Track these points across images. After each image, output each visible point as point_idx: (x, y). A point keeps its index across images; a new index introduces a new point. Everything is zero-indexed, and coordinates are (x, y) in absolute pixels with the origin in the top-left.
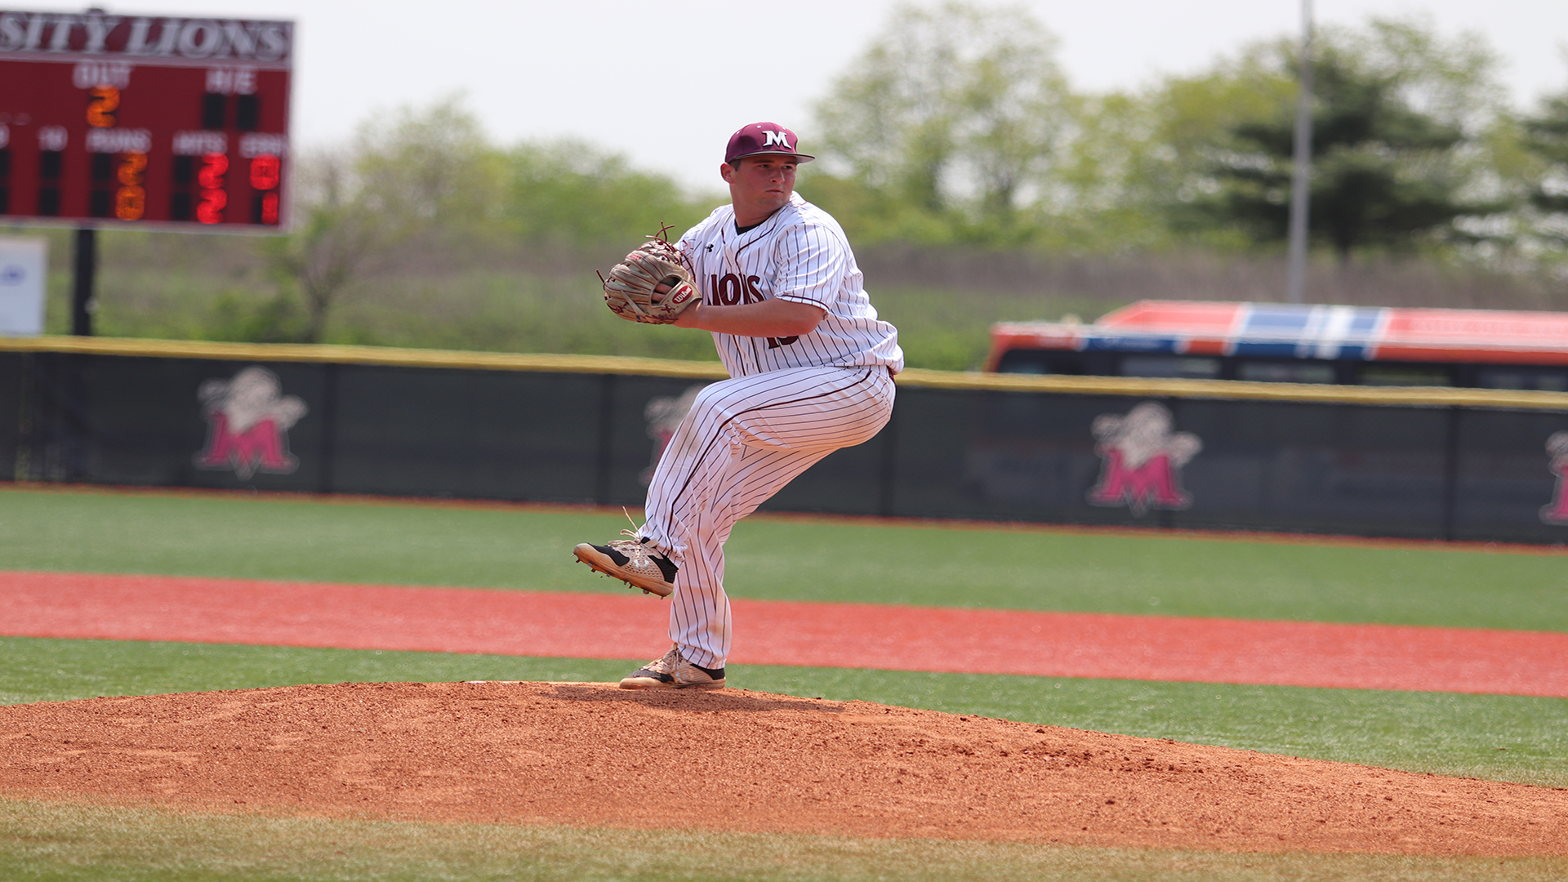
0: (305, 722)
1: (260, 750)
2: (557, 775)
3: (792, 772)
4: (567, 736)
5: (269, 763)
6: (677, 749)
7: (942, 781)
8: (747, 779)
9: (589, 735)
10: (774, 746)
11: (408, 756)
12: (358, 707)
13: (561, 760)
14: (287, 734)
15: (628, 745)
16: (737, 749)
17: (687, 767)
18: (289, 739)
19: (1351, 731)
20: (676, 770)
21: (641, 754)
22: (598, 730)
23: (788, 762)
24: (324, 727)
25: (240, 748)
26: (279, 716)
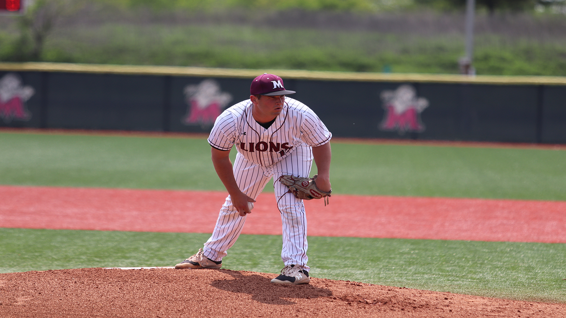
0: (31, 291)
1: (11, 305)
2: (144, 315)
3: (249, 312)
4: (149, 295)
5: (15, 311)
6: (198, 301)
7: (316, 315)
8: (229, 315)
9: (158, 295)
10: (241, 299)
11: (77, 307)
12: (55, 283)
13: (146, 308)
14: (23, 297)
15: (176, 299)
16: (225, 301)
17: (202, 310)
18: (24, 299)
19: (497, 270)
20: (197, 312)
21: (182, 304)
22: (162, 292)
23: (247, 306)
24: (39, 293)
25: (2, 304)
26: (19, 288)
